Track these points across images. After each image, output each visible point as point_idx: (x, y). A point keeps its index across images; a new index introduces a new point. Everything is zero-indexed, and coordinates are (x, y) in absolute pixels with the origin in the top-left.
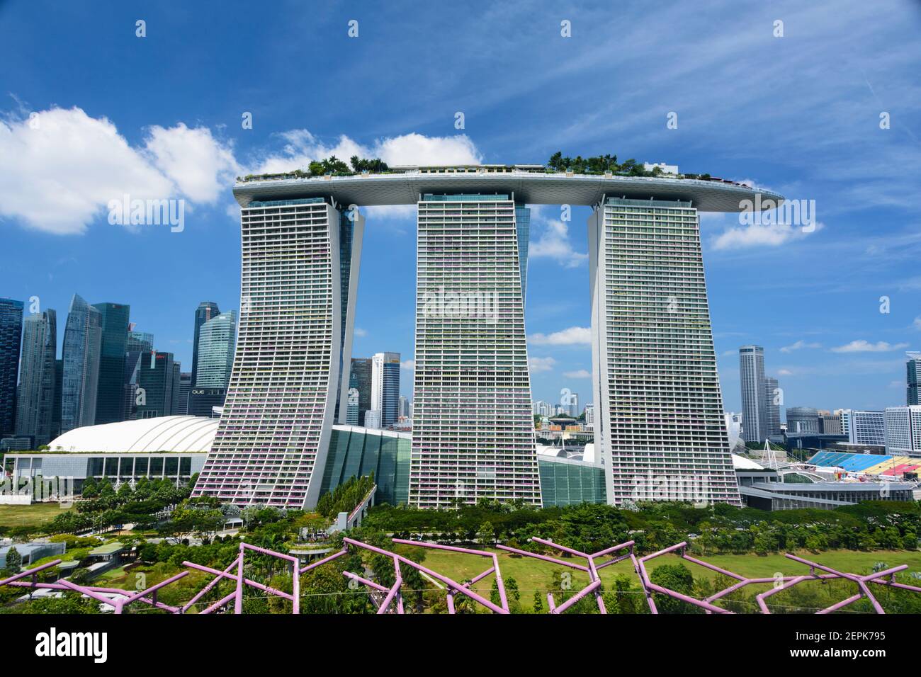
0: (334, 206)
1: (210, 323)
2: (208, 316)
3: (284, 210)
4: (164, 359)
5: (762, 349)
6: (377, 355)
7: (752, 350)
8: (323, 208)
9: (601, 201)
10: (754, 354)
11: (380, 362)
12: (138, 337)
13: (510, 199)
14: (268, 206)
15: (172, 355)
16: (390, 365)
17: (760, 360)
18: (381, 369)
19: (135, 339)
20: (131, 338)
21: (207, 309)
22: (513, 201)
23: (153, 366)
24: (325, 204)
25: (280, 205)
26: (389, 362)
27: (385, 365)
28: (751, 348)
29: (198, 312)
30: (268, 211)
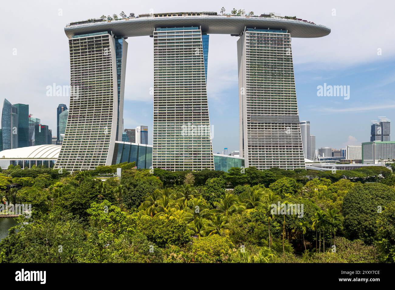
0: (113, 36)
1: (63, 113)
2: (62, 110)
3: (89, 38)
4: (44, 128)
5: (309, 122)
6: (137, 127)
7: (305, 123)
8: (108, 36)
9: (244, 31)
10: (306, 124)
11: (139, 130)
12: (33, 120)
13: (199, 29)
14: (81, 37)
15: (48, 126)
16: (144, 132)
17: (308, 128)
18: (139, 133)
19: (32, 121)
20: (31, 121)
21: (62, 107)
22: (200, 30)
23: (40, 131)
24: (108, 34)
25: (87, 36)
26: (143, 130)
27: (141, 132)
28: (305, 122)
29: (58, 109)
30: (81, 39)
